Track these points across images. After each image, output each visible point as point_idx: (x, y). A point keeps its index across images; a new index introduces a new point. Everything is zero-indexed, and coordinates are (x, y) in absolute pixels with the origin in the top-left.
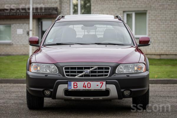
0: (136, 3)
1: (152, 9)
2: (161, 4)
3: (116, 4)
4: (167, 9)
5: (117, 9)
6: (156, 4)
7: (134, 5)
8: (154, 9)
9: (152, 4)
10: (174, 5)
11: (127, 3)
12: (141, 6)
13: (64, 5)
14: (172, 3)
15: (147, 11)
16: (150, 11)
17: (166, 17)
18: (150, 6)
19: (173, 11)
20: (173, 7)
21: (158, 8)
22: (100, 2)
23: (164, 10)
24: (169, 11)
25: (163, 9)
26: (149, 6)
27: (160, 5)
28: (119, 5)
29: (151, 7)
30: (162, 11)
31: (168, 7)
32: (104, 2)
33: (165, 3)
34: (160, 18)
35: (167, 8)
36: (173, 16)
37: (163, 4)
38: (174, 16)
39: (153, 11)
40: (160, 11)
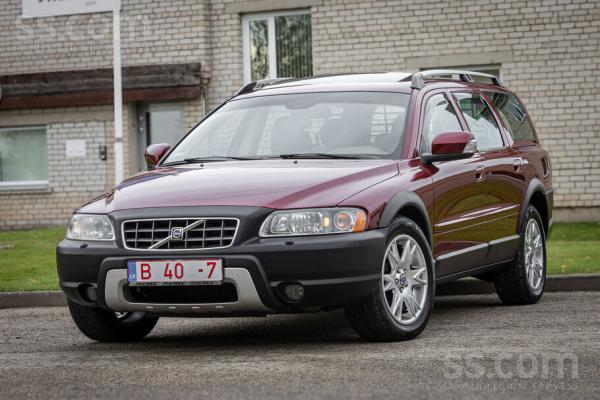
0: (462, 39)
1: (517, 59)
2: (546, 39)
3: (395, 46)
4: (568, 56)
5: (398, 61)
6: (532, 40)
7: (458, 45)
8: (524, 58)
9: (517, 41)
10: (590, 42)
11: (433, 41)
12: (479, 50)
13: (222, 56)
14: (584, 37)
15: (500, 64)
16: (513, 65)
17: (564, 84)
18: (509, 48)
19: (588, 61)
20: (586, 48)
21: (536, 55)
22: (343, 41)
23: (557, 59)
24: (574, 62)
25: (554, 56)
26: (505, 48)
27: (543, 43)
28: (407, 49)
29: (512, 50)
30: (550, 63)
31: (571, 50)
32: (357, 40)
33: (561, 38)
34: (546, 88)
35: (566, 53)
36: (588, 79)
37: (553, 38)
38: (593, 79)
39: (520, 65)
40: (542, 63)
